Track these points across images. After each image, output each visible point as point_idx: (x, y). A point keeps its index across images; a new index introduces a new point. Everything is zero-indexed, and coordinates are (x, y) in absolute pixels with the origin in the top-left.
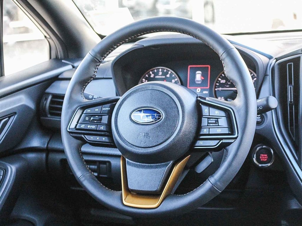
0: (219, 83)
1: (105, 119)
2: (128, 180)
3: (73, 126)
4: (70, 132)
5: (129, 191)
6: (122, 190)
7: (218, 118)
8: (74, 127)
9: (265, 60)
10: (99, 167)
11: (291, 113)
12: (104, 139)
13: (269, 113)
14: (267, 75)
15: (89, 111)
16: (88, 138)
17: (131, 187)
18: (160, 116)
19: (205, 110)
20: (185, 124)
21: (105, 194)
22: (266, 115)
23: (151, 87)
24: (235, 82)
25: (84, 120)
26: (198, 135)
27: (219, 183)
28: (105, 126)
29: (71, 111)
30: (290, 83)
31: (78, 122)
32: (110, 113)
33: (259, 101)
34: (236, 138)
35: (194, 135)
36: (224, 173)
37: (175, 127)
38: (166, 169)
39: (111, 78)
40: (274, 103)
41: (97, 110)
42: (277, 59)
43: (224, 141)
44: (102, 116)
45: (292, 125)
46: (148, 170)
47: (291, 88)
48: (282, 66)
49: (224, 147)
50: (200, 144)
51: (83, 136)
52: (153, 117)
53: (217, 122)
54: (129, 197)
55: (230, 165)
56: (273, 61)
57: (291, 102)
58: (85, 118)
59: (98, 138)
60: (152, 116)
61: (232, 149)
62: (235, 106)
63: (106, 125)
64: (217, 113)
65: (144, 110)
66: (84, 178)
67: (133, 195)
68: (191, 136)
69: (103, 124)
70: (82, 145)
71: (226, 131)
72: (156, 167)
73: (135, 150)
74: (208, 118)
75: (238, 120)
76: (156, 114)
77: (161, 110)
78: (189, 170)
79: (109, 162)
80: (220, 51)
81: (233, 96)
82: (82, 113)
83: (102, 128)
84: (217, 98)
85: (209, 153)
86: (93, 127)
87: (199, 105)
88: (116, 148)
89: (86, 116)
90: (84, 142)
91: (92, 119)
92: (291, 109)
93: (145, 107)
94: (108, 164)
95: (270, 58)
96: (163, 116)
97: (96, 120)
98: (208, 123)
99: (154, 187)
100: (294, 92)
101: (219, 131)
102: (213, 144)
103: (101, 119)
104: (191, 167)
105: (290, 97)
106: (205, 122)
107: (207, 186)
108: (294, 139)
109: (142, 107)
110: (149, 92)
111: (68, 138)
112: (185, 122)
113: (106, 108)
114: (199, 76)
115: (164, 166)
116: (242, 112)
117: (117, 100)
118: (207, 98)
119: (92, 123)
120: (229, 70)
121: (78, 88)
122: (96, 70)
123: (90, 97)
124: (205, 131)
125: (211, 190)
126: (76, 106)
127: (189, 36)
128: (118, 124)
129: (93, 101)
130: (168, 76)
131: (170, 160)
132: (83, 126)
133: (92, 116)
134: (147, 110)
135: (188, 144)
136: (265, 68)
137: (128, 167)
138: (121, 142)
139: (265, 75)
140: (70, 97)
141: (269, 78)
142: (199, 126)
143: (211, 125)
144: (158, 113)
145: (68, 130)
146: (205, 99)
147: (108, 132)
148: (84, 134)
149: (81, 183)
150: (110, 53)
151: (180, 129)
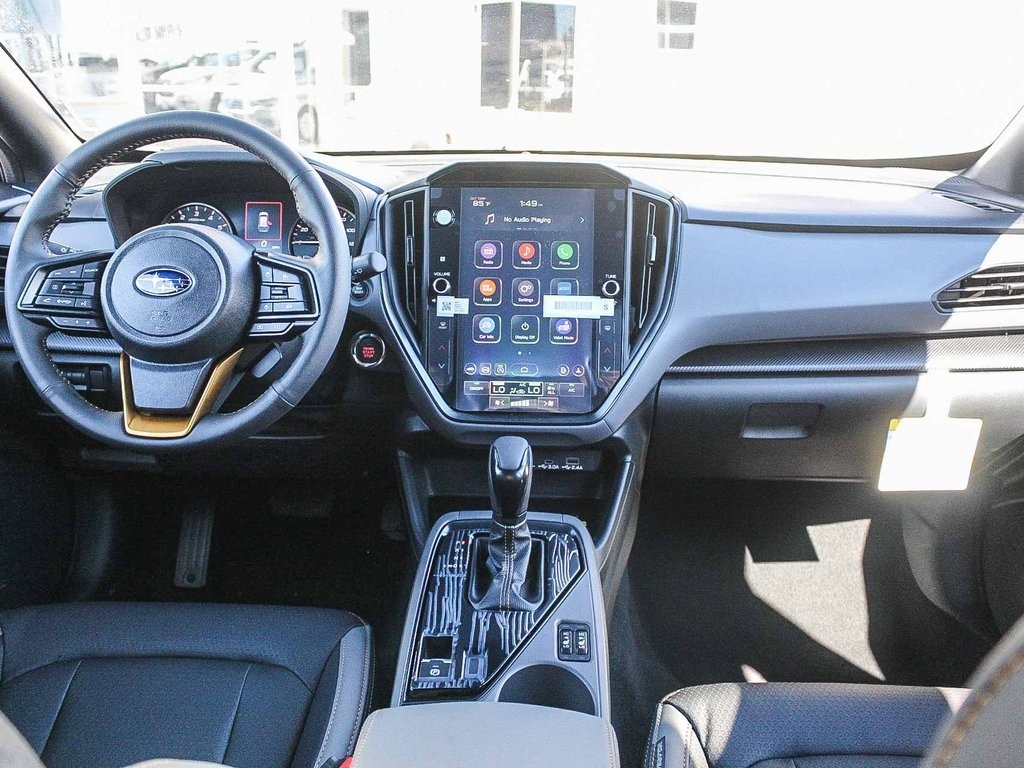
0: (299, 232)
1: (89, 289)
2: (134, 391)
3: (28, 299)
4: (22, 311)
5: (136, 411)
6: (122, 410)
7: (287, 287)
8: (31, 302)
9: (371, 195)
10: (88, 375)
11: (411, 281)
12: (89, 323)
13: (374, 279)
14: (373, 220)
15: (57, 273)
16: (57, 321)
17: (138, 403)
18: (188, 283)
19: (267, 273)
20: (231, 296)
21: (93, 416)
22: (371, 282)
23: (170, 233)
24: (316, 227)
25: (50, 290)
26: (254, 315)
27: (289, 392)
28: (89, 301)
29: (23, 273)
30: (410, 233)
31: (37, 294)
32: (98, 278)
33: (356, 259)
34: (316, 318)
35: (249, 314)
36: (298, 376)
37: (214, 301)
38: (200, 372)
39: (104, 220)
40: (381, 263)
41: (73, 272)
42: (390, 194)
43: (297, 323)
44: (83, 282)
45: (411, 300)
46: (170, 374)
47: (410, 241)
48: (397, 205)
49: (297, 333)
50: (259, 328)
51: (48, 318)
52: (176, 284)
53: (286, 292)
54: (137, 421)
55: (307, 362)
56: (383, 198)
57: (410, 263)
58: (51, 286)
59: (77, 322)
60: (174, 282)
61: (310, 337)
62: (314, 267)
63: (92, 298)
64: (285, 277)
65: (158, 272)
66: (52, 392)
67: (143, 417)
68: (244, 317)
69: (86, 298)
70: (48, 334)
71: (301, 307)
72: (184, 369)
73: (143, 340)
74: (271, 286)
75: (321, 289)
76: (179, 280)
77: (188, 272)
78: (244, 374)
79: (107, 366)
80: (290, 175)
81: (313, 250)
82: (46, 278)
83: (85, 304)
84: (293, 254)
85: (276, 345)
86: (68, 302)
87: (255, 265)
88: (112, 338)
89: (53, 283)
90: (52, 329)
91: (64, 287)
92: (411, 274)
93: (160, 267)
94: (104, 369)
95: (380, 192)
96: (193, 282)
97: (71, 290)
98: (271, 294)
99: (180, 401)
100: (415, 248)
101: (289, 307)
102: (279, 328)
103: (82, 289)
104: (244, 368)
105: (409, 257)
106: (265, 292)
107: (270, 397)
108: (415, 321)
109: (154, 268)
110: (169, 240)
111: (20, 323)
112: (232, 292)
113: (91, 269)
114: (264, 221)
115: (196, 367)
116: (327, 276)
117: (109, 256)
118: (269, 254)
119: (65, 294)
120: (305, 208)
121: (35, 232)
122: (70, 201)
123: (64, 250)
124: (266, 308)
125: (278, 404)
126: (33, 264)
127: (242, 150)
128: (113, 296)
129: (68, 257)
130: (211, 218)
131: (208, 357)
132: (47, 301)
133: (64, 282)
134: (164, 273)
135: (238, 329)
136: (370, 207)
137: (132, 369)
138: (118, 326)
139: (371, 219)
140: (21, 250)
141: (376, 224)
142: (256, 301)
143: (277, 297)
144: (183, 277)
145: (19, 307)
146: (266, 255)
147: (97, 312)
148: (51, 314)
149: (48, 400)
150: (95, 172)
151: (223, 305)
